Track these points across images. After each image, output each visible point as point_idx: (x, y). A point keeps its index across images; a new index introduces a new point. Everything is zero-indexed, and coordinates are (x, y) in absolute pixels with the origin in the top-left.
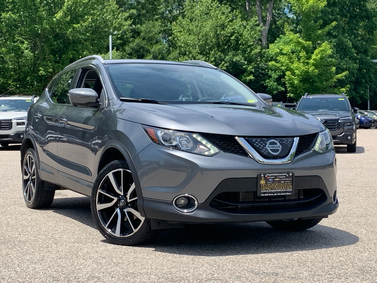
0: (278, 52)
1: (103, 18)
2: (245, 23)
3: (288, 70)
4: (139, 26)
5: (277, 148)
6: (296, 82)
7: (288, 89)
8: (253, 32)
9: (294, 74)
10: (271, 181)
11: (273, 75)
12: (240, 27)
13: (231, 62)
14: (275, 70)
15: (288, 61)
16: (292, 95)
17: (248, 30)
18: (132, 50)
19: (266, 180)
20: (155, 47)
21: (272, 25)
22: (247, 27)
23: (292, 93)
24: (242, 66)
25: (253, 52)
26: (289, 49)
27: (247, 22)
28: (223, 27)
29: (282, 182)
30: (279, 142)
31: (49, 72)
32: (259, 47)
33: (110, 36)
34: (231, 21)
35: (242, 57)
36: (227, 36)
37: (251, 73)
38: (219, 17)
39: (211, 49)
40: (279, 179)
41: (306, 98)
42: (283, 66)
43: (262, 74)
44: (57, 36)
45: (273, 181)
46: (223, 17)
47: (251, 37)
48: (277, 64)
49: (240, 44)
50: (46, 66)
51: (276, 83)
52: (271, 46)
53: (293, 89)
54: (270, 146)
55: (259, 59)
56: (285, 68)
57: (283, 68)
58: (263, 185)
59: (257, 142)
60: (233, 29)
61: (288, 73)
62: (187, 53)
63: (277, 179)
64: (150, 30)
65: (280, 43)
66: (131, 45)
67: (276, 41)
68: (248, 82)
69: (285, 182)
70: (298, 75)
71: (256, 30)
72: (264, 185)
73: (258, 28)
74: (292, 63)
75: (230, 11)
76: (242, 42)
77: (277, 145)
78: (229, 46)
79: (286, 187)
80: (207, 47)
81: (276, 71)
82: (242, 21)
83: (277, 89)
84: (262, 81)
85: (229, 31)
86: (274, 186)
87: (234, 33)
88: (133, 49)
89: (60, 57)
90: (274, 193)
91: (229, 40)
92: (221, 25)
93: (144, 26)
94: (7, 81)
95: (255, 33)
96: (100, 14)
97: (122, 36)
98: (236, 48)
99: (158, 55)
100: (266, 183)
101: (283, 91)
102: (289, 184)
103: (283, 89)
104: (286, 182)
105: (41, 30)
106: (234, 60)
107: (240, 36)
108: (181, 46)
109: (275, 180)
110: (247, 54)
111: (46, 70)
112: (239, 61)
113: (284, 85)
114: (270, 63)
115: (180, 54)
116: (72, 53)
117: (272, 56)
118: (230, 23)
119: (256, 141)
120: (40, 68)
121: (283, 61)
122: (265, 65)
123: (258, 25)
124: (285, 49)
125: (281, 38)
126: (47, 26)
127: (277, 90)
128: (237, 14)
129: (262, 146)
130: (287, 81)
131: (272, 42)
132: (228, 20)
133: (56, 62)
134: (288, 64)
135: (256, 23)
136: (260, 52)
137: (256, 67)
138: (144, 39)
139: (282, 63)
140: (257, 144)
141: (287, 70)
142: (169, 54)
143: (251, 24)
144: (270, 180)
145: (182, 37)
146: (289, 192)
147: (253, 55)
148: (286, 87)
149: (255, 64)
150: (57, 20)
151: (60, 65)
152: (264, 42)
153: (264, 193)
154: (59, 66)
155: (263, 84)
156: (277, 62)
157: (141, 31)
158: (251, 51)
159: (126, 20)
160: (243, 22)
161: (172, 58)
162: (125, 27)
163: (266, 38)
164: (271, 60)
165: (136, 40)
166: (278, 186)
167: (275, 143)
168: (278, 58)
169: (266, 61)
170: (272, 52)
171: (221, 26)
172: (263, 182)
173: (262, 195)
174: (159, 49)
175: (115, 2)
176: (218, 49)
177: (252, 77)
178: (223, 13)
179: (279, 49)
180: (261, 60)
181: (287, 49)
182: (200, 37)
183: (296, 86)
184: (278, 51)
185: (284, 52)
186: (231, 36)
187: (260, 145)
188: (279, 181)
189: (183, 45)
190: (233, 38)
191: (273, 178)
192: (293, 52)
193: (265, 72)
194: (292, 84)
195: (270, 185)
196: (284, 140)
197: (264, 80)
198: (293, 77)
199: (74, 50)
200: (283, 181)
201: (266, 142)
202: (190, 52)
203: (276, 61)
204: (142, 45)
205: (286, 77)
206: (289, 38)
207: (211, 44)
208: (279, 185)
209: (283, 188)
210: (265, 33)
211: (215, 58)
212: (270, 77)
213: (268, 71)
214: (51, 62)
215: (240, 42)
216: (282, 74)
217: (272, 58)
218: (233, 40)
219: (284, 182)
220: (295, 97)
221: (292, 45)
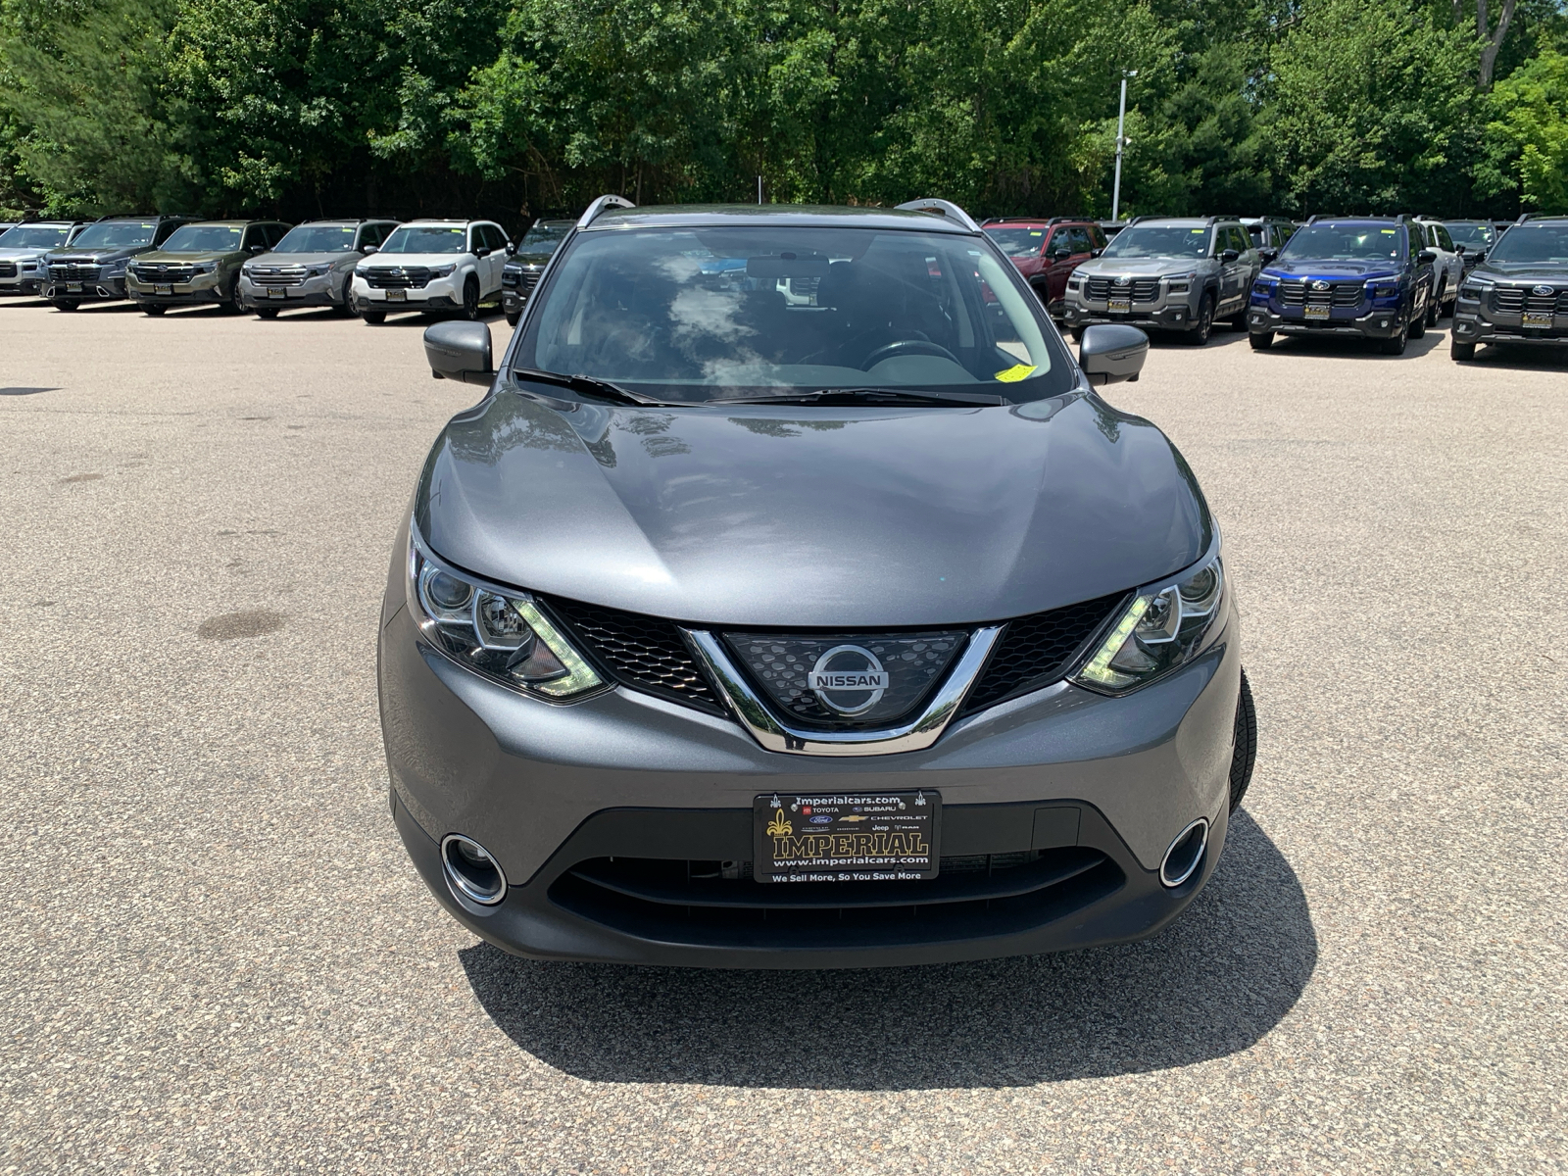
0: (1512, 101)
1: (1119, 45)
2: (1442, 34)
3: (1531, 142)
4: (1197, 55)
5: (863, 687)
6: (1546, 168)
7: (1525, 185)
8: (1460, 55)
9: (1543, 149)
10: (821, 825)
11: (1493, 154)
12: (1430, 44)
13: (1395, 126)
14: (1501, 140)
15: (1534, 121)
16: (1534, 198)
17: (1448, 51)
18: (1176, 108)
19: (799, 820)
20: (1225, 99)
21: (1513, 35)
22: (1447, 43)
23: (1534, 194)
24: (1420, 134)
25: (1452, 102)
26: (1542, 90)
27: (1447, 31)
28: (1388, 46)
29: (877, 828)
30: (881, 658)
31: (990, 162)
32: (1470, 90)
33: (1124, 82)
34: (1408, 32)
35: (1424, 113)
36: (1394, 67)
37: (1441, 149)
38: (1380, 25)
39: (1351, 99)
40: (864, 818)
41: (1518, 228)
42: (1520, 131)
43: (1468, 150)
44: (1011, 89)
45: (835, 825)
46: (1391, 24)
47: (1454, 67)
48: (1507, 129)
49: (1424, 85)
50: (985, 149)
51: (1498, 171)
52: (1499, 86)
53: (1538, 185)
54: (829, 674)
55: (1466, 116)
56: (1526, 135)
57: (1520, 136)
58: (780, 841)
59: (768, 659)
60: (1411, 51)
61: (1529, 148)
62: (1297, 109)
63: (852, 819)
64: (1220, 63)
65: (1522, 79)
66: (1175, 97)
67: (1512, 75)
68: (1431, 170)
69: (892, 830)
70: (1556, 153)
71: (1467, 50)
72: (785, 840)
73: (1473, 46)
74: (1545, 124)
75: (1410, 10)
76: (1428, 79)
77: (870, 672)
78: (1398, 89)
79: (901, 846)
80: (1346, 95)
81: (1502, 143)
82: (1436, 29)
83: (1499, 184)
84: (1465, 167)
85: (1401, 54)
86: (838, 845)
87: (1412, 58)
88: (1179, 107)
89: (1015, 130)
90: (835, 871)
91: (1399, 77)
92: (1386, 42)
93: (1208, 54)
94: (928, 179)
95: (1464, 58)
96: (1114, 35)
97: (1156, 79)
98: (1412, 95)
99: (1230, 115)
100: (797, 833)
101: (1512, 188)
102: (915, 837)
103: (1514, 184)
104: (901, 830)
105: (980, 77)
106: (1403, 122)
107: (1427, 66)
108: (1286, 95)
109: (842, 819)
110: (1438, 106)
111: (984, 159)
112: (1415, 123)
113: (1515, 174)
114: (1490, 126)
115: (1280, 111)
116: (1037, 122)
117: (1498, 108)
118: (1408, 37)
119: (768, 650)
120: (974, 155)
121: (1522, 120)
122: (1477, 129)
123: (1475, 38)
124: (1532, 92)
125: (1528, 65)
126: (990, 69)
127: (1499, 187)
128: (1427, 14)
129: (788, 676)
130: (1525, 166)
131: (1504, 76)
132: (1402, 31)
133: (1006, 141)
134: (1533, 127)
135: (1469, 34)
136: (1469, 101)
137: (1455, 135)
138: (1204, 83)
139: (1520, 124)
140: (769, 666)
141: (1529, 141)
142: (1255, 114)
143: (1456, 35)
144: (819, 820)
145: (1291, 75)
146: (909, 869)
147: (1452, 107)
148: (1520, 181)
149: (1455, 128)
150: (1010, 54)
151: (1014, 147)
152: (1485, 78)
153: (787, 871)
154: (1011, 149)
155: (1466, 174)
156: (1507, 124)
157: (1201, 66)
158: (1446, 101)
159: (1168, 44)
160: (1439, 33)
161: (1263, 121)
162: (1165, 61)
163: (1491, 66)
164: (1494, 120)
165: (1186, 87)
166: (859, 844)
167: (861, 664)
168: (1511, 114)
169: (1483, 122)
170: (1497, 99)
171: (1383, 45)
172: (779, 829)
173: (777, 879)
174: (1234, 105)
175: (1149, 7)
176: (1371, 98)
177: (1441, 159)
178: (1392, 16)
179: (1517, 92)
180: (1470, 120)
181: (1537, 91)
182: (1330, 72)
183: (1546, 178)
184: (1515, 96)
185: (1529, 98)
186: (1405, 66)
187: (780, 673)
188: (865, 827)
189: (1289, 93)
190: (1410, 69)
191: (831, 814)
192: (1550, 100)
193: (1476, 146)
194: (1536, 175)
195: (817, 840)
196: (909, 648)
197: (1471, 164)
198: (1540, 156)
199: (1042, 115)
200: (882, 823)
201: (812, 658)
202: (1303, 108)
203: (1504, 119)
204: (1198, 95)
205: (1523, 157)
206: (1544, 66)
207: (1356, 86)
208: (863, 841)
209: (886, 853)
210: (1489, 58)
211: (1360, 118)
212: (1487, 156)
213: (1484, 144)
214: (995, 142)
215: (1423, 80)
216: (1516, 149)
217: (1497, 113)
218: (1408, 75)
219: (886, 828)
220: (1541, 202)
221: (1550, 81)
